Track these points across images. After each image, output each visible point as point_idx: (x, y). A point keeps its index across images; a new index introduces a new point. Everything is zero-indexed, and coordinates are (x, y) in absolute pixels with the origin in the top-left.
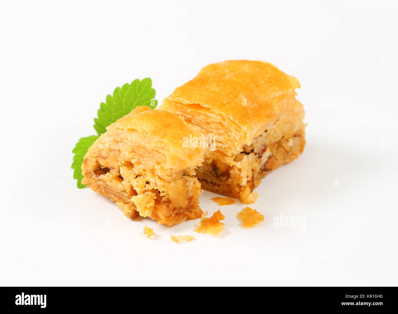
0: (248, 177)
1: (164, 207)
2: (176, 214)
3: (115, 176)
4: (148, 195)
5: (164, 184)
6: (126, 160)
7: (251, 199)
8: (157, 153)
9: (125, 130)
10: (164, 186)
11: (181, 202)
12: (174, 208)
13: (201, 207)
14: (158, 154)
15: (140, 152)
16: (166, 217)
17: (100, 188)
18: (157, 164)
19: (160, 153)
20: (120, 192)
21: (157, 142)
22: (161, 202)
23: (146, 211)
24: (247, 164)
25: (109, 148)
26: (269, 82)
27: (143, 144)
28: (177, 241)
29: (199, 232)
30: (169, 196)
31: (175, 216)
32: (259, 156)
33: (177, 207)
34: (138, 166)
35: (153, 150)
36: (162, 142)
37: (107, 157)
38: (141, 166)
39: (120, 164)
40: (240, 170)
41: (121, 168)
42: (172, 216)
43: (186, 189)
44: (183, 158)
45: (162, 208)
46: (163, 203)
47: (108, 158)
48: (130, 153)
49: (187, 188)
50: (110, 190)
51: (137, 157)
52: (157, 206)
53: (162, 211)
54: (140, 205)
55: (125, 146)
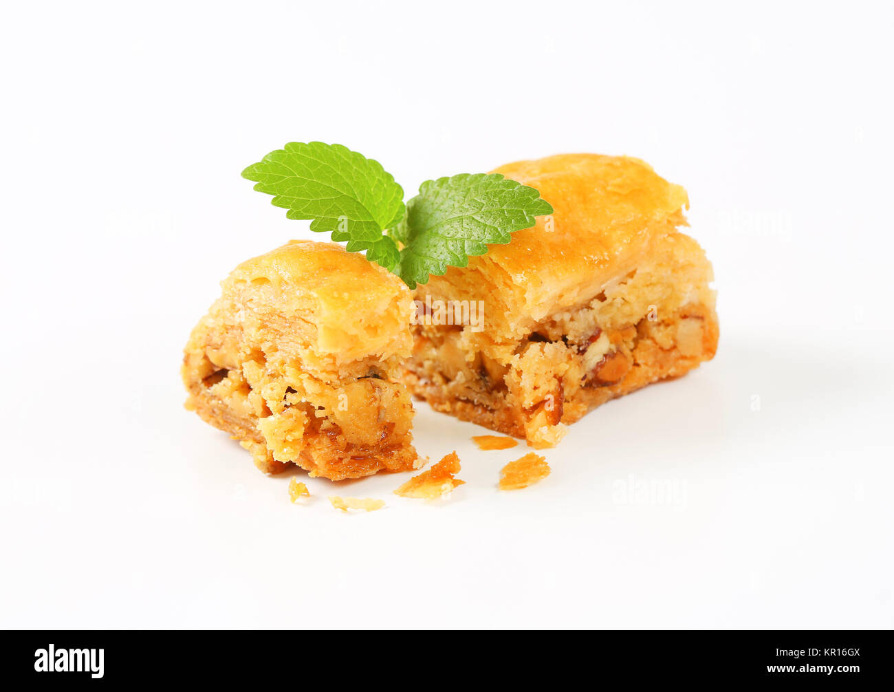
0: (535, 388)
1: (326, 441)
2: (353, 458)
3: (237, 384)
4: (291, 416)
5: (320, 391)
6: (252, 347)
7: (543, 438)
8: (302, 323)
9: (249, 281)
10: (321, 395)
11: (363, 432)
12: (348, 444)
13: (416, 448)
14: (306, 326)
15: (275, 326)
16: (328, 463)
17: (215, 415)
18: (303, 347)
19: (308, 322)
20: (247, 417)
21: (302, 298)
22: (320, 432)
23: (285, 450)
24: (537, 360)
25: (224, 324)
26: (615, 194)
27: (277, 306)
28: (344, 509)
29: (402, 496)
30: (335, 419)
31: (349, 462)
32: (578, 350)
33: (354, 443)
34: (273, 356)
35: (295, 317)
36: (309, 298)
37: (222, 344)
38: (278, 354)
39: (242, 355)
40: (520, 373)
41: (244, 364)
42: (345, 461)
43: (376, 404)
44: (353, 332)
45: (319, 442)
46: (324, 432)
47: (223, 347)
48: (259, 329)
49: (377, 402)
50: (231, 416)
51: (270, 337)
52: (310, 440)
53: (319, 449)
54: (273, 438)
55: (250, 315)
